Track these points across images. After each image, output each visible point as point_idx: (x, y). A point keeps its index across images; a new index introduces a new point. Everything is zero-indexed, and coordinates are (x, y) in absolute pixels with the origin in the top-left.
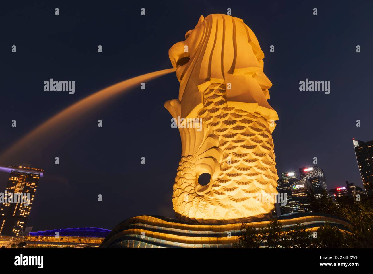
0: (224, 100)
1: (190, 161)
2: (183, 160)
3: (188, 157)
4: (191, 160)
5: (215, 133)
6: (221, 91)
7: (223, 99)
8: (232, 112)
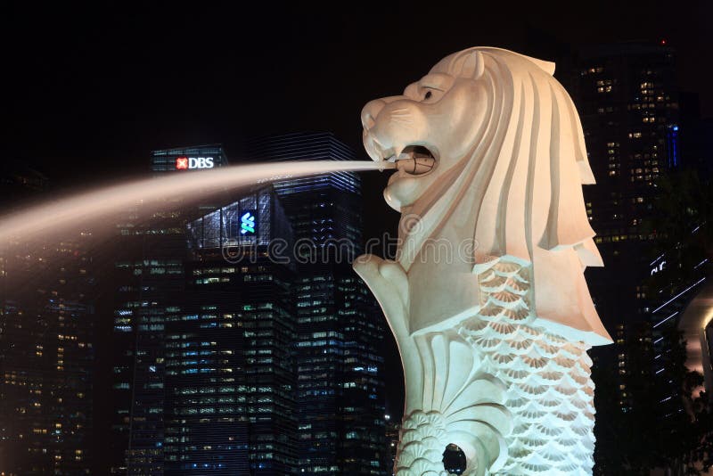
0: (527, 308)
1: (436, 424)
2: (420, 418)
3: (433, 415)
4: (438, 422)
5: (498, 375)
6: (521, 286)
7: (525, 306)
8: (541, 337)
